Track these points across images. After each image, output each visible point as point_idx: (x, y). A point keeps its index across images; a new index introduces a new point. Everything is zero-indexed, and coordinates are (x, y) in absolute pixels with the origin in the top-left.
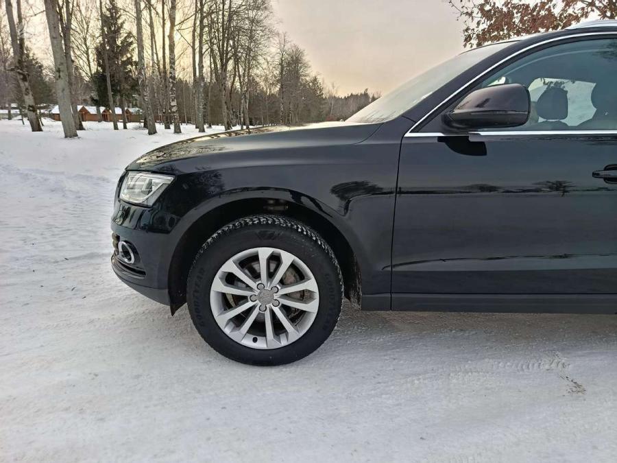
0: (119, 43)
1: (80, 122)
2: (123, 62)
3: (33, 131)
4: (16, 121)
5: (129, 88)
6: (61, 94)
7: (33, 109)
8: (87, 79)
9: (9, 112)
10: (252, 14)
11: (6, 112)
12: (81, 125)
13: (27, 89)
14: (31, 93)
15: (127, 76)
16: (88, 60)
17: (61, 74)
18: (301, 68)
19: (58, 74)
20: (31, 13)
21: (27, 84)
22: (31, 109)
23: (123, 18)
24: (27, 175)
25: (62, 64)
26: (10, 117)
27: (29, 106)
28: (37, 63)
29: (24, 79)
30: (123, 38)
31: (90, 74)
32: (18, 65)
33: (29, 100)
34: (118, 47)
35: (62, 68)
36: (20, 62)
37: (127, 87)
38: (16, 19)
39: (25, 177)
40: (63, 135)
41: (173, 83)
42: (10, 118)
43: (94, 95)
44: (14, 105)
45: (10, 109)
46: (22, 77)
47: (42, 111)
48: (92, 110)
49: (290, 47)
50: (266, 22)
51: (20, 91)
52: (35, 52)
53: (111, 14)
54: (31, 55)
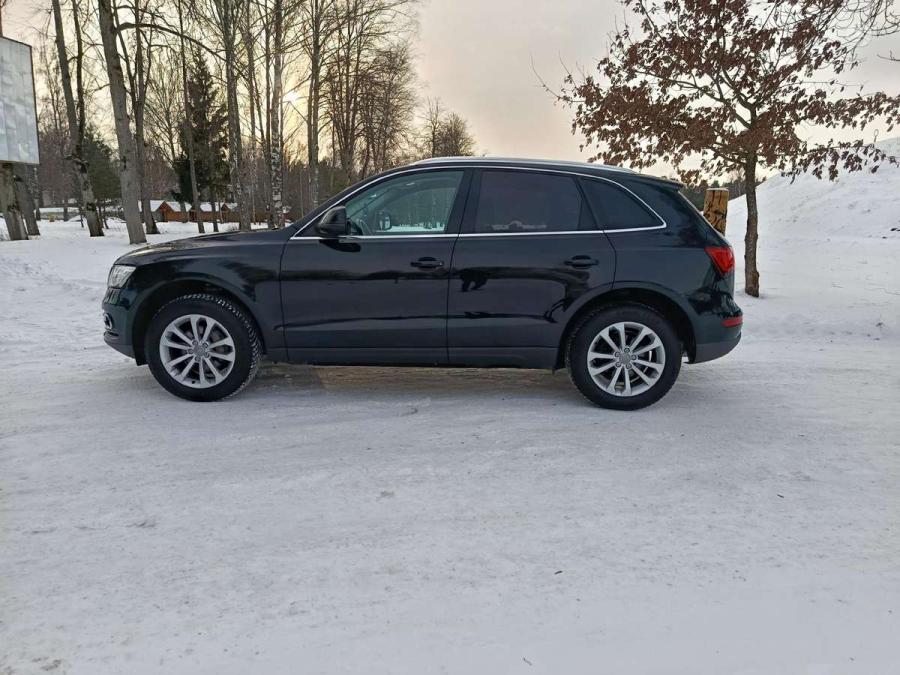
0: (210, 118)
1: (154, 223)
2: (214, 143)
3: (92, 236)
4: (73, 223)
5: (221, 177)
6: (126, 189)
7: (92, 207)
8: (170, 165)
9: (66, 210)
10: (385, 77)
11: (61, 210)
12: (154, 227)
13: (86, 183)
14: (90, 187)
15: (219, 162)
16: (171, 139)
17: (128, 164)
18: (462, 144)
19: (123, 164)
20: (95, 86)
21: (85, 176)
22: (90, 207)
23: (214, 86)
24: (69, 285)
25: (128, 151)
26: (66, 217)
27: (88, 204)
28: (103, 146)
29: (83, 170)
30: (214, 113)
31: (171, 159)
32: (75, 152)
33: (88, 196)
34: (209, 123)
35: (128, 156)
36: (78, 148)
37: (219, 175)
38: (75, 95)
39: (68, 287)
40: (128, 241)
41: (276, 170)
42: (66, 219)
43: (176, 187)
44: (71, 201)
45: (66, 206)
46: (80, 167)
47: (108, 209)
48: (175, 206)
49: (446, 116)
50: (407, 87)
51: (79, 184)
52: (102, 133)
53: (200, 80)
54: (95, 136)
